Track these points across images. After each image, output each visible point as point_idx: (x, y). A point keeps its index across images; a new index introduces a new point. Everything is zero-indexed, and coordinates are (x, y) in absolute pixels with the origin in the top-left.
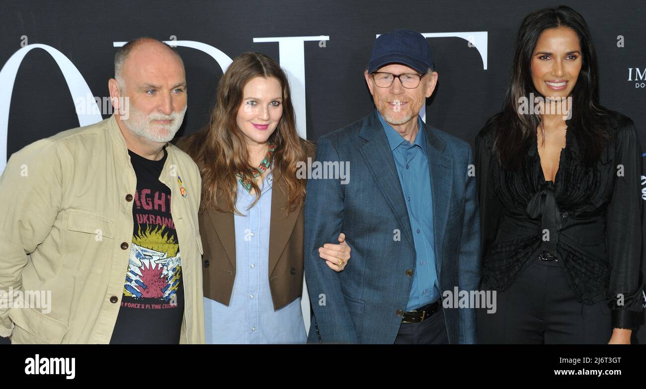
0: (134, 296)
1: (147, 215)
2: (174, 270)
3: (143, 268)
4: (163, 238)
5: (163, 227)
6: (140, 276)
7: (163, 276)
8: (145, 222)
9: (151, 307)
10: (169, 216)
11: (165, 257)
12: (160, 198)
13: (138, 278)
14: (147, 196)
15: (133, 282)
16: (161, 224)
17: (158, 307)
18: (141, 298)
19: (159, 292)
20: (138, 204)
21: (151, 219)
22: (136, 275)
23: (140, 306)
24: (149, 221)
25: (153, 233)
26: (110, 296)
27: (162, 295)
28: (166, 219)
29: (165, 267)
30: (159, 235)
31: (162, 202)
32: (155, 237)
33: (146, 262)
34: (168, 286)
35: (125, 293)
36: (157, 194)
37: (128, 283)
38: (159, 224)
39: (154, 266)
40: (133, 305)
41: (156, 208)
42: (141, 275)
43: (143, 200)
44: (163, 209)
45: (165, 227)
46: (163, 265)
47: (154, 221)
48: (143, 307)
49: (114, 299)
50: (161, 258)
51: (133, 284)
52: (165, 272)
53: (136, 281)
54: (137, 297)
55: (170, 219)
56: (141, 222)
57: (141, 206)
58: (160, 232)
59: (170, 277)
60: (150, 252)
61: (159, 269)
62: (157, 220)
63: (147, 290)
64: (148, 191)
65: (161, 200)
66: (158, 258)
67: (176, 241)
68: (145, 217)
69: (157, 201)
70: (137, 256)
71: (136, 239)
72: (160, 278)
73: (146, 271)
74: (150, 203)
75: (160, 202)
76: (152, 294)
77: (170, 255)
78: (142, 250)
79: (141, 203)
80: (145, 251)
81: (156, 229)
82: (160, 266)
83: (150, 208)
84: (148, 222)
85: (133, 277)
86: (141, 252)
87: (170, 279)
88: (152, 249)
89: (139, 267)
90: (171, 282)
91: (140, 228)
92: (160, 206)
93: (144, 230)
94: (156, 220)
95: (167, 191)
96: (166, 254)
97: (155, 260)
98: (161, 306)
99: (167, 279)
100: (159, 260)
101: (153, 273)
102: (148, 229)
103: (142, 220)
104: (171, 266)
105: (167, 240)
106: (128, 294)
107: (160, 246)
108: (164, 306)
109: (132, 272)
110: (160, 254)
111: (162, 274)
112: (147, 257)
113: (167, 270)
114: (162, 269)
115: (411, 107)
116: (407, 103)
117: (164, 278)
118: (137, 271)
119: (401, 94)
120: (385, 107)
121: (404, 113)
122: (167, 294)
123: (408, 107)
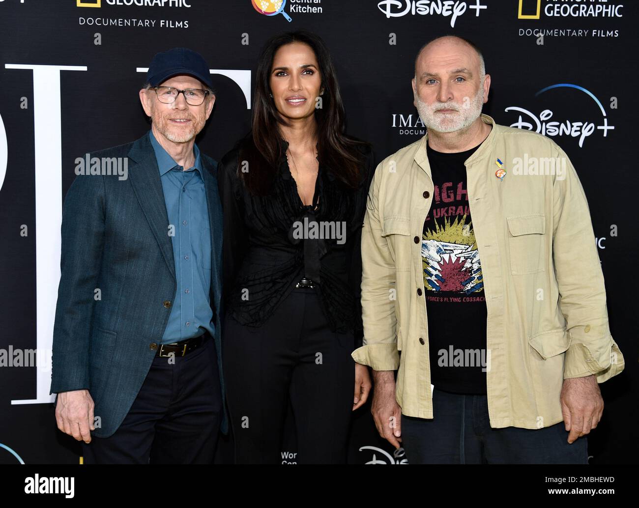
0: (434, 289)
1: (446, 208)
3: (442, 262)
5: (465, 216)
6: (439, 271)
7: (464, 269)
8: (442, 215)
9: (449, 300)
11: (469, 250)
13: (437, 272)
14: (447, 189)
16: (462, 214)
17: (458, 300)
18: (439, 291)
19: (458, 285)
20: (437, 199)
21: (450, 212)
22: (436, 269)
23: (439, 299)
25: (454, 226)
27: (462, 288)
29: (469, 260)
33: (446, 257)
34: (472, 279)
36: (460, 185)
37: (430, 278)
38: (459, 215)
39: (454, 259)
41: (459, 198)
42: (440, 269)
43: (444, 195)
46: (466, 258)
47: (454, 212)
48: (442, 300)
50: (464, 251)
52: (468, 265)
54: (436, 291)
56: (438, 217)
57: (441, 201)
59: (475, 270)
60: (451, 246)
61: (460, 262)
62: (459, 210)
63: (445, 284)
66: (460, 251)
68: (443, 211)
69: (460, 192)
70: (437, 252)
71: (432, 234)
72: (461, 271)
73: (444, 266)
75: (463, 192)
76: (451, 287)
78: (443, 246)
79: (441, 198)
80: (446, 246)
82: (462, 259)
85: (434, 272)
86: (442, 248)
87: (475, 272)
88: (455, 243)
89: (439, 262)
90: (476, 276)
91: (436, 223)
92: (464, 196)
93: (442, 223)
94: (456, 210)
96: (471, 247)
97: (457, 253)
98: (462, 299)
99: (470, 272)
100: (462, 253)
101: (453, 267)
102: (446, 221)
103: (439, 214)
108: (465, 300)
109: (432, 267)
110: (463, 247)
111: (463, 267)
112: (447, 252)
113: (471, 262)
114: (464, 262)
115: (193, 126)
116: (190, 120)
117: (466, 270)
118: (437, 266)
119: (185, 110)
120: (166, 124)
121: (187, 130)
122: (469, 286)
123: (191, 125)
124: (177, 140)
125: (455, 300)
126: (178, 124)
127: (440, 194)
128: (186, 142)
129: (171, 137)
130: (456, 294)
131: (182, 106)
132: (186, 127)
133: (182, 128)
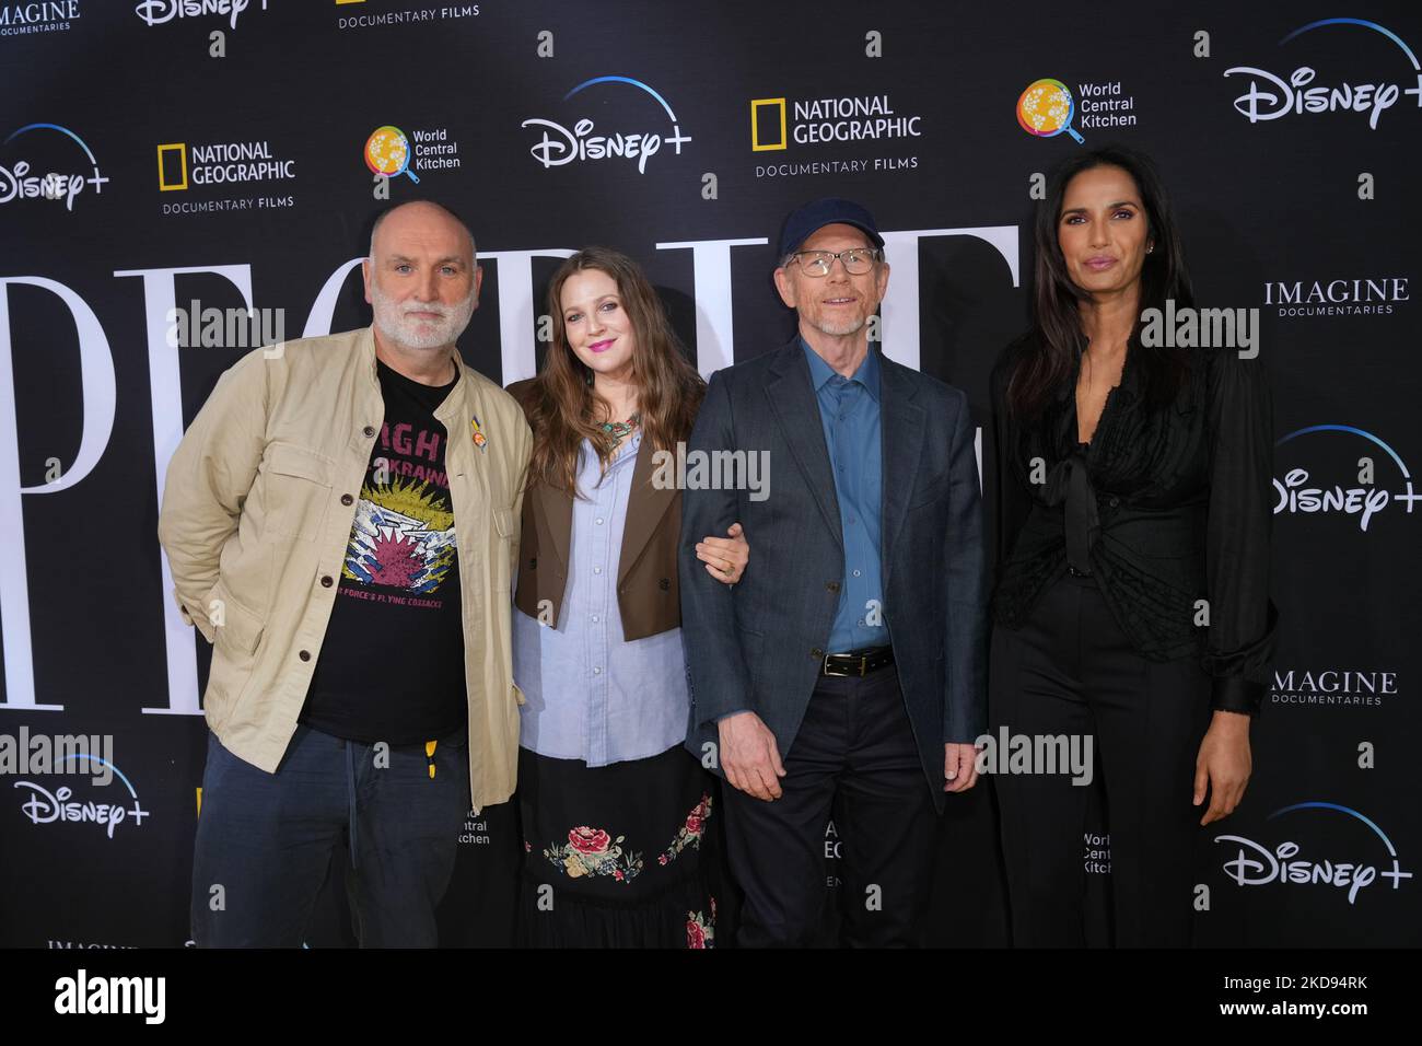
0: (360, 579)
1: (398, 462)
2: (438, 550)
3: (379, 539)
4: (422, 498)
5: (426, 483)
6: (373, 550)
7: (414, 555)
8: (391, 471)
9: (387, 599)
10: (440, 466)
11: (423, 528)
12: (428, 440)
13: (369, 553)
14: (405, 434)
15: (361, 558)
16: (422, 478)
17: (400, 601)
18: (370, 582)
19: (404, 577)
20: (386, 443)
21: (404, 468)
22: (367, 547)
23: (369, 597)
24: (401, 470)
25: (408, 490)
26: (321, 577)
27: (410, 583)
28: (434, 472)
29: (422, 543)
30: (416, 495)
31: (432, 447)
32: (410, 496)
33: (388, 532)
34: (424, 572)
35: (346, 573)
36: (423, 434)
37: (353, 559)
38: (419, 477)
39: (399, 538)
40: (358, 594)
41: (419, 453)
42: (374, 547)
43: (397, 441)
44: (432, 458)
45: (429, 483)
46: (418, 540)
47: (410, 472)
48: (373, 598)
49: (327, 581)
50: (416, 528)
51: (360, 561)
52: (419, 550)
53: (366, 557)
54: (364, 582)
55: (441, 474)
56: (385, 472)
57: (391, 447)
58: (420, 489)
59: (429, 559)
60: (397, 518)
61: (409, 544)
62: (418, 470)
63: (383, 573)
64: (409, 428)
65: (429, 443)
66: (410, 528)
67: (448, 507)
68: (394, 464)
69: (421, 444)
70: (373, 521)
72: (408, 557)
73: (382, 543)
74: (409, 446)
75: (427, 446)
76: (393, 578)
77: (433, 527)
78: (383, 513)
79: (391, 442)
80: (389, 515)
81: (412, 484)
82: (412, 540)
83: (408, 451)
84: (397, 471)
85: (363, 551)
86: (381, 516)
87: (428, 563)
88: (402, 514)
89: (374, 537)
90: (430, 568)
92: (426, 452)
94: (413, 470)
95: (442, 432)
96: (427, 524)
97: (404, 529)
98: (406, 601)
99: (423, 561)
100: (411, 531)
101: (397, 548)
102: (396, 481)
103: (387, 468)
104: (434, 542)
105: (431, 502)
106: (350, 575)
107: (419, 511)
108: (411, 602)
109: (361, 543)
110: (414, 522)
111: (413, 552)
112: (389, 523)
113: (425, 548)
114: (415, 545)
115: (861, 307)
116: (854, 300)
117: (416, 558)
118: (370, 542)
119: (846, 282)
120: (819, 310)
121: (853, 315)
122: (419, 583)
123: (858, 307)
124: (838, 331)
125: (397, 600)
126: (838, 307)
127: (390, 437)
128: (851, 333)
129: (828, 328)
130: (400, 591)
131: (840, 277)
132: (850, 310)
133: (844, 312)
